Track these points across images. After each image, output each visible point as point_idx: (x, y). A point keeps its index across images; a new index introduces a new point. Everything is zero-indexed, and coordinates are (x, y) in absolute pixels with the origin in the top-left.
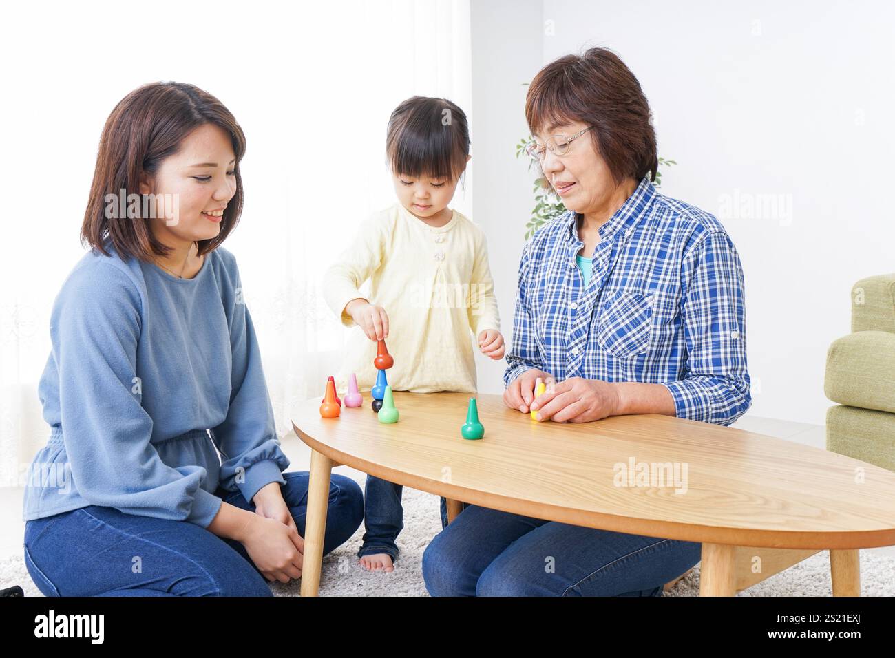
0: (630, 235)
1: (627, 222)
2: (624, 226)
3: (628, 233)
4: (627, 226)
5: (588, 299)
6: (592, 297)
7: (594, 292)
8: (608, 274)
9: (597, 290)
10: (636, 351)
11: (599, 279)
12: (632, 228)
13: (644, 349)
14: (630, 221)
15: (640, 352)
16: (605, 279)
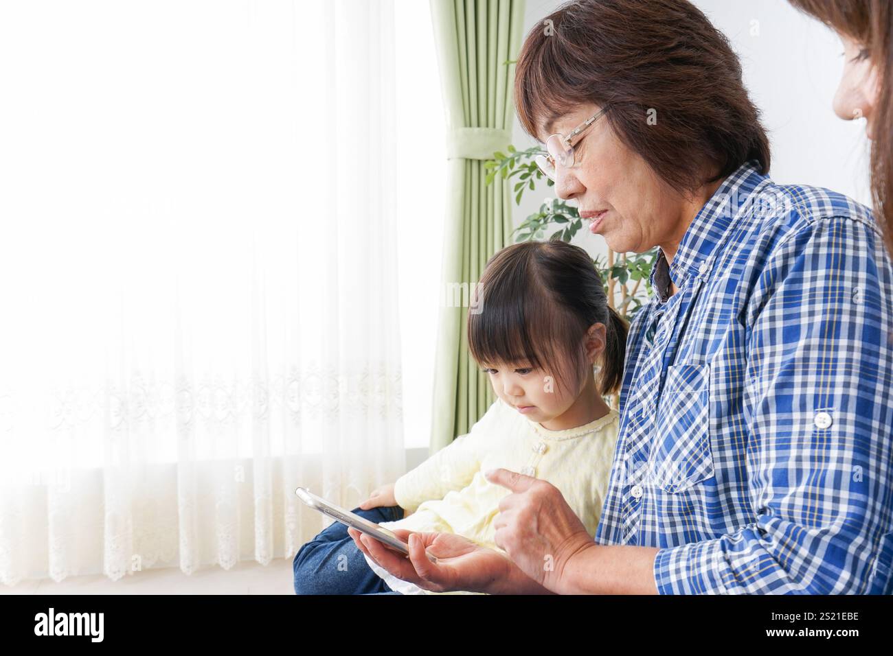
0: (707, 271)
1: (701, 251)
2: (697, 260)
3: (703, 268)
4: (702, 256)
5: (645, 395)
6: (650, 389)
7: (653, 381)
8: (672, 344)
9: (657, 376)
10: (696, 475)
11: (659, 356)
12: (709, 258)
13: (708, 470)
14: (707, 247)
15: (701, 476)
16: (668, 355)
